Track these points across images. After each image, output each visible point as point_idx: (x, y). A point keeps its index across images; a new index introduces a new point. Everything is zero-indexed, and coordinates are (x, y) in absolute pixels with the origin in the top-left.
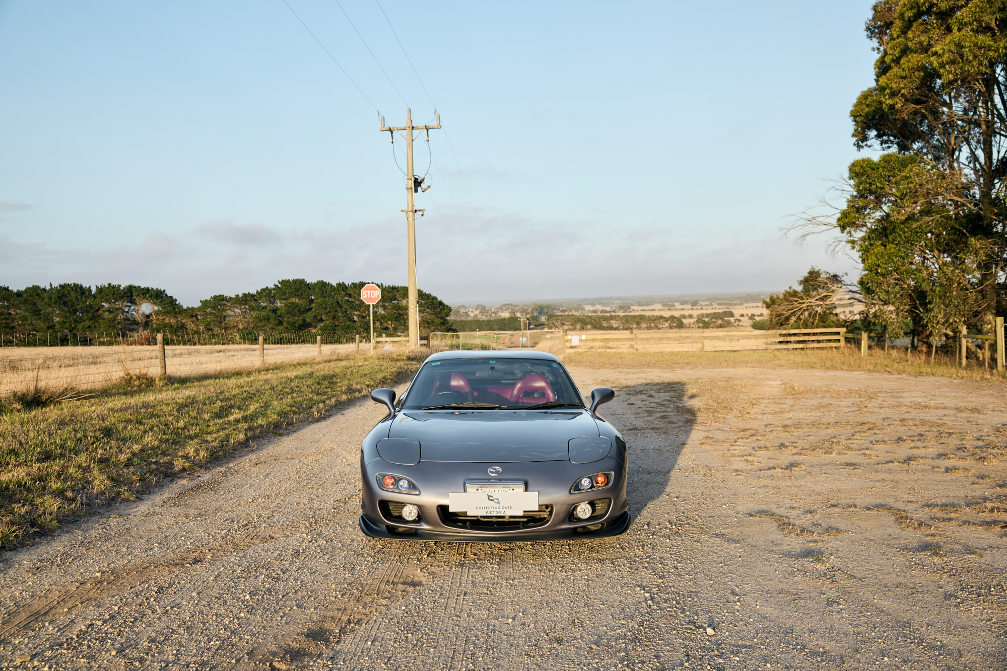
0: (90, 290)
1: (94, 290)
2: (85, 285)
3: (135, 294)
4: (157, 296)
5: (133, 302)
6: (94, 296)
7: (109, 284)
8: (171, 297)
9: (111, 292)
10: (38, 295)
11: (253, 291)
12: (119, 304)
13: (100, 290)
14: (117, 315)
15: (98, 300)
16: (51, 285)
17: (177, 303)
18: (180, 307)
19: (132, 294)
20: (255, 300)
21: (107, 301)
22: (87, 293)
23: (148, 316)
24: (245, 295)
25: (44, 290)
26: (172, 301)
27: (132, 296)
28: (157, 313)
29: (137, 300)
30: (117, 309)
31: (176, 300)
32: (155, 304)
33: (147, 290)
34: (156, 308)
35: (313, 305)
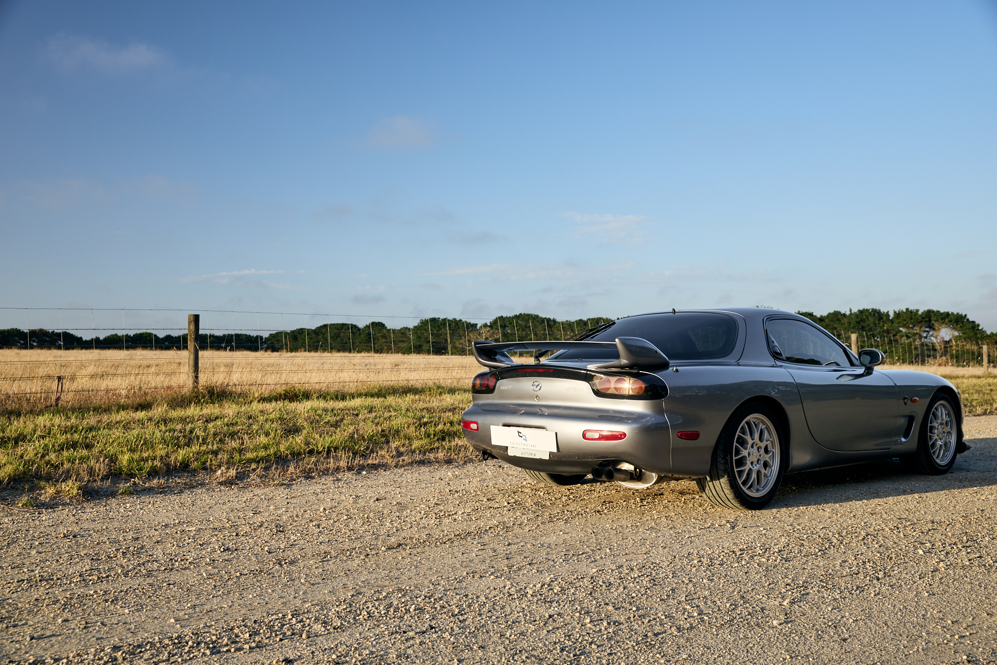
0: (888, 315)
1: (892, 315)
2: (883, 310)
3: (933, 318)
4: (957, 320)
5: (932, 327)
6: (892, 321)
7: (907, 309)
8: (974, 322)
9: (909, 318)
10: (838, 320)
12: (917, 330)
13: (898, 315)
14: (915, 340)
15: (896, 325)
16: (851, 311)
17: (980, 328)
18: (982, 332)
19: (930, 319)
21: (904, 326)
22: (885, 318)
23: (946, 342)
25: (844, 315)
26: (974, 326)
27: (930, 321)
28: (957, 339)
29: (936, 325)
30: (915, 334)
31: (979, 325)
32: (955, 329)
33: (947, 315)
34: (956, 333)
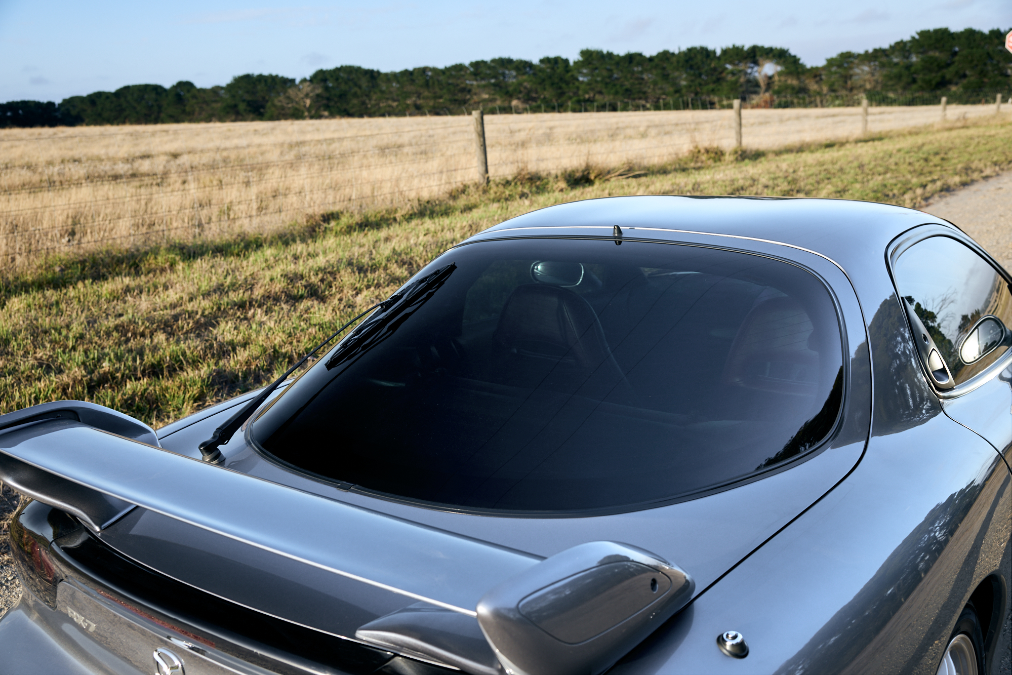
0: (714, 52)
1: (719, 52)
2: (711, 47)
3: (758, 54)
4: (780, 55)
5: (756, 63)
6: (719, 58)
7: (734, 46)
8: (795, 57)
9: (736, 54)
10: (668, 59)
11: (886, 46)
12: (742, 66)
13: (725, 52)
14: (740, 77)
15: (722, 62)
16: (679, 49)
17: (801, 62)
18: (803, 66)
19: (755, 55)
20: (887, 56)
21: (731, 63)
22: (712, 55)
23: (770, 78)
24: (876, 51)
25: (673, 54)
26: (795, 60)
27: (754, 56)
28: (780, 74)
29: (761, 60)
30: (740, 71)
31: (799, 59)
32: (778, 64)
33: (771, 50)
34: (779, 68)
35: (957, 58)
